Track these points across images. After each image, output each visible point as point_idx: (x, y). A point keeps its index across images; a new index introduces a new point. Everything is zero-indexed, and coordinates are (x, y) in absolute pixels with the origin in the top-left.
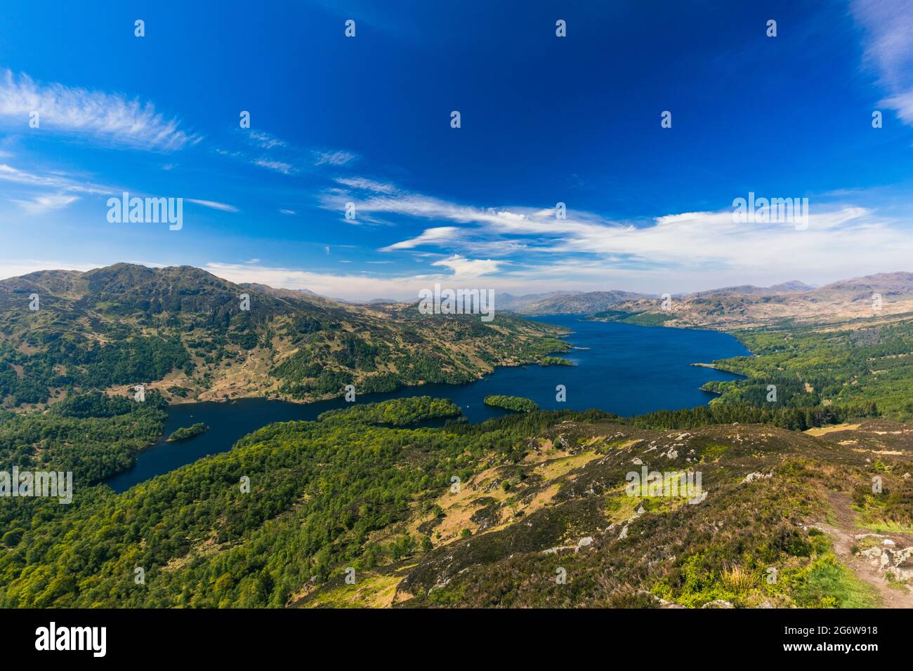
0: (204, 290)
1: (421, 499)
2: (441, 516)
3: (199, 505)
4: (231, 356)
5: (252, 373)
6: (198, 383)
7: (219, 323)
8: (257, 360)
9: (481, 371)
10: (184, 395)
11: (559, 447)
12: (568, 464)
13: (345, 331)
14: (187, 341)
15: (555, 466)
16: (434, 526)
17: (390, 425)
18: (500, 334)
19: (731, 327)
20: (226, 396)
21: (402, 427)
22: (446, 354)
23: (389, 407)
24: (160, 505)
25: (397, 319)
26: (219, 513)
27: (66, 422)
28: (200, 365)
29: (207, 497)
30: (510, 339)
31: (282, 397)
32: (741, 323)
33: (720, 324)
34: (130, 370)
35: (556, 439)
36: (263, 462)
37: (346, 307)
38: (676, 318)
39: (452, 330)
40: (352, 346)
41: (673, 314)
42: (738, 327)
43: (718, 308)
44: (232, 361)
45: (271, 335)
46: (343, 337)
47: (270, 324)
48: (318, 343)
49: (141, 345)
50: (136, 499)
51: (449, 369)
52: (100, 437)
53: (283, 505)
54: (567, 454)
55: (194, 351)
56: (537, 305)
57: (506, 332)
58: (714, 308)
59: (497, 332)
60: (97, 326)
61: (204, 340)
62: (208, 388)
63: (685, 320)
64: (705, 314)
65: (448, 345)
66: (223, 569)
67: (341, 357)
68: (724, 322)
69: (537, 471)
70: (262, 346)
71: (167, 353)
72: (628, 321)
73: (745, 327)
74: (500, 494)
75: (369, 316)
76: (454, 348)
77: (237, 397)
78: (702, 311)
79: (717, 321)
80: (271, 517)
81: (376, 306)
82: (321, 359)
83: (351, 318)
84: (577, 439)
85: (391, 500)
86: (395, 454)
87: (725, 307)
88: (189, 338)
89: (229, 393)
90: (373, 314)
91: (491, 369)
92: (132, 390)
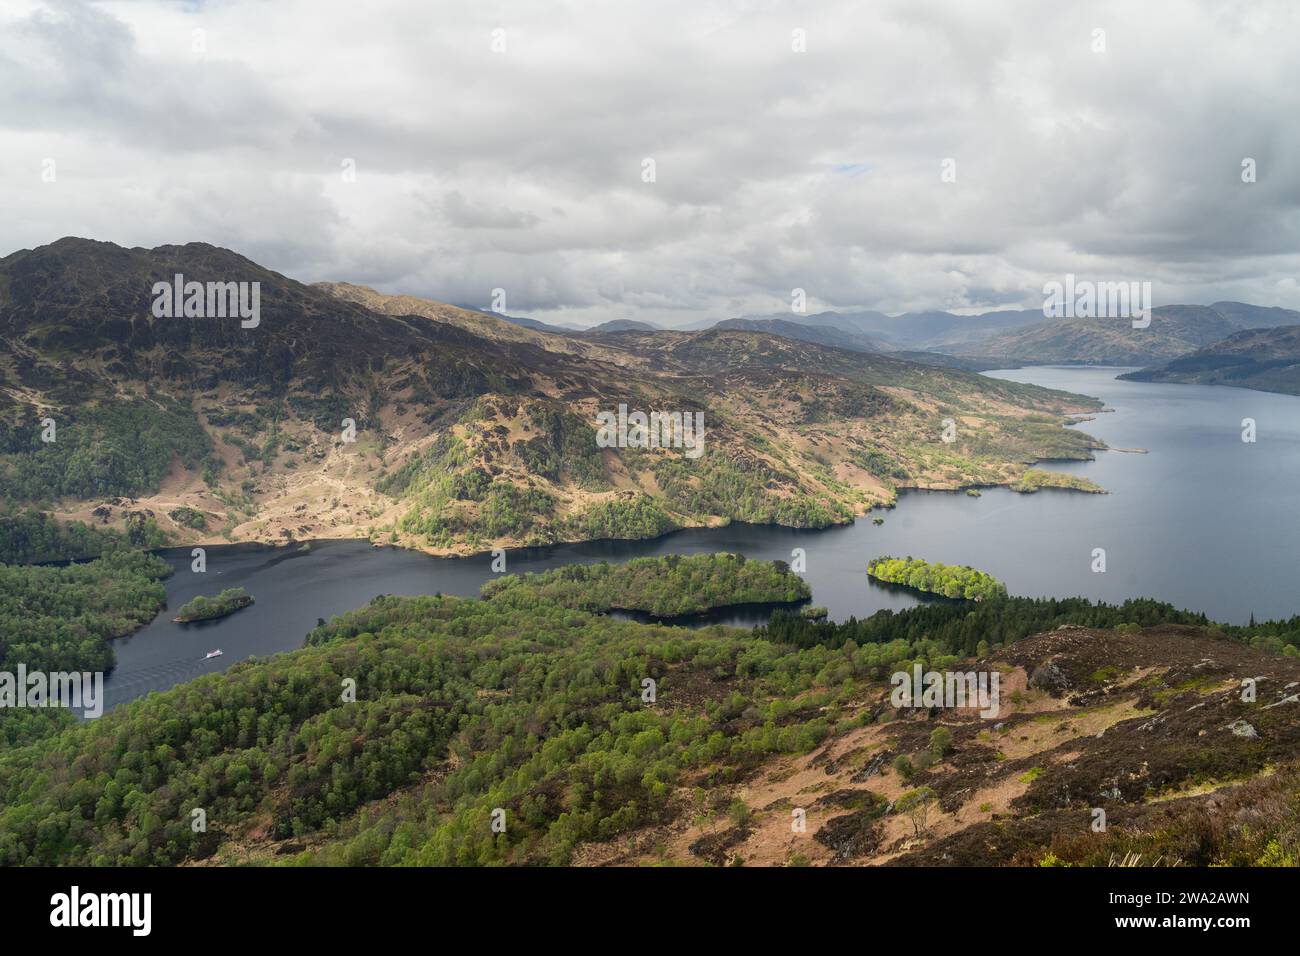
1: (703, 783)
2: (747, 824)
3: (235, 758)
4: (296, 445)
5: (339, 485)
6: (232, 503)
8: (350, 457)
9: (865, 501)
10: (202, 526)
11: (1046, 686)
12: (1063, 728)
13: (542, 395)
14: (206, 411)
15: (1029, 730)
16: (728, 845)
18: (915, 411)
20: (287, 533)
22: (779, 457)
25: (661, 370)
28: (233, 464)
29: (251, 742)
30: (938, 424)
31: (405, 541)
34: (98, 470)
35: (1039, 670)
37: (543, 338)
39: (797, 398)
40: (557, 431)
44: (297, 457)
45: (379, 401)
46: (536, 410)
47: (376, 375)
48: (481, 423)
51: (784, 493)
52: (47, 605)
53: (406, 771)
54: (1064, 703)
55: (220, 432)
56: (1014, 339)
57: (929, 406)
59: (907, 407)
60: (30, 374)
61: (241, 408)
62: (250, 514)
65: (783, 433)
67: (533, 456)
69: (983, 739)
70: (360, 425)
74: (888, 786)
75: (596, 362)
76: (800, 443)
77: (309, 536)
80: (379, 795)
81: (615, 338)
82: (489, 459)
83: (554, 365)
84: (1093, 669)
88: (211, 405)
89: (294, 527)
90: (607, 357)
91: (886, 495)
92: (101, 512)
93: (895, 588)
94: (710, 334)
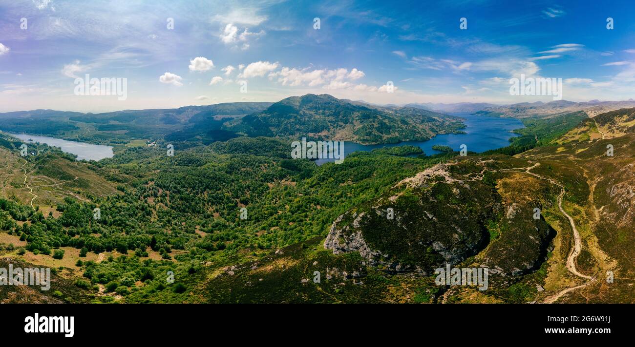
0: (331, 102)
4: (341, 126)
5: (347, 132)
6: (331, 134)
7: (336, 114)
8: (349, 128)
9: (431, 136)
10: (328, 138)
13: (379, 119)
17: (397, 155)
18: (439, 121)
20: (340, 140)
21: (402, 156)
22: (417, 129)
23: (397, 149)
25: (397, 114)
28: (331, 128)
30: (443, 123)
31: (358, 142)
34: (314, 128)
37: (377, 108)
39: (419, 119)
40: (382, 125)
44: (341, 128)
45: (353, 119)
46: (378, 122)
47: (352, 115)
48: (370, 124)
49: (315, 121)
51: (418, 135)
55: (330, 124)
57: (441, 120)
59: (437, 120)
61: (332, 120)
62: (334, 136)
65: (418, 125)
67: (378, 129)
70: (350, 123)
71: (322, 124)
75: (386, 113)
76: (421, 127)
77: (343, 140)
81: (389, 108)
82: (371, 130)
83: (380, 113)
86: (402, 165)
88: (328, 119)
90: (388, 112)
91: (435, 135)
92: (314, 135)
93: (437, 150)
94: (405, 108)
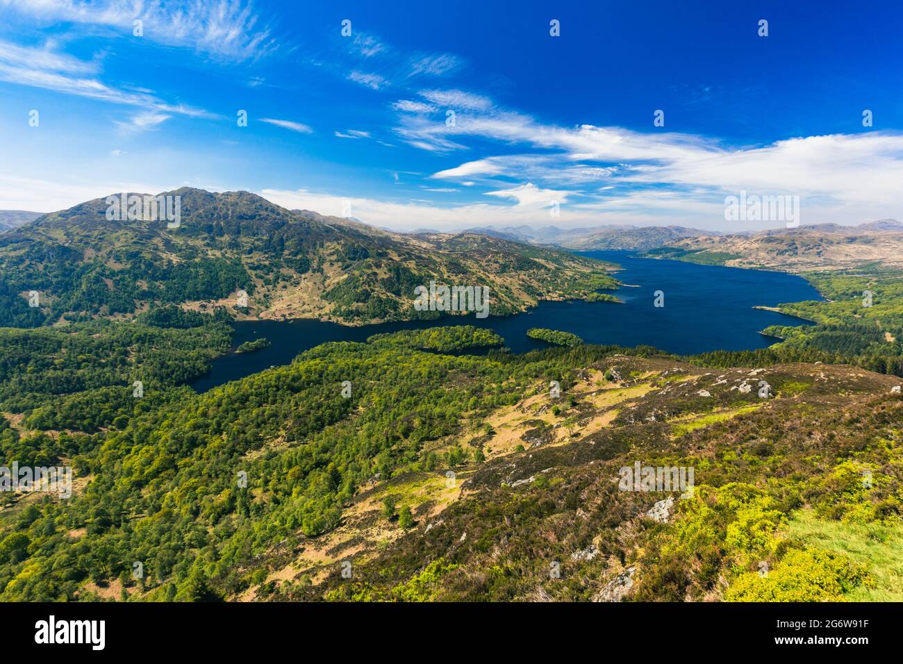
0: (260, 215)
1: (471, 417)
2: (491, 433)
3: (268, 409)
4: (287, 279)
5: (305, 296)
6: (259, 303)
7: (273, 247)
8: (310, 284)
9: (525, 305)
10: (247, 313)
11: (610, 378)
12: (621, 395)
13: (391, 259)
14: (247, 263)
15: (607, 395)
17: (434, 351)
18: (546, 268)
19: (803, 269)
20: (284, 316)
21: (446, 354)
23: (434, 334)
24: (237, 405)
25: (441, 250)
26: (285, 417)
27: (151, 330)
28: (259, 286)
29: (274, 402)
30: (555, 274)
31: (334, 320)
32: (817, 265)
33: (790, 265)
34: (200, 288)
35: (607, 371)
36: (321, 376)
37: (392, 236)
38: (740, 257)
39: (496, 262)
40: (398, 274)
41: (737, 253)
42: (811, 269)
43: (791, 248)
44: (288, 284)
45: (322, 261)
46: (389, 265)
47: (321, 250)
48: (366, 270)
49: (208, 265)
50: (216, 399)
51: (492, 301)
52: (181, 345)
53: (341, 414)
54: (618, 386)
55: (254, 272)
56: (586, 239)
57: (552, 266)
58: (786, 248)
59: (543, 266)
60: (169, 246)
61: (262, 263)
62: (267, 307)
63: (751, 259)
64: (774, 254)
65: (492, 277)
66: (294, 462)
67: (388, 284)
68: (795, 264)
69: (588, 399)
70: (314, 271)
71: (231, 274)
72: (685, 259)
73: (821, 269)
74: (549, 418)
75: (414, 246)
76: (498, 280)
77: (293, 317)
78: (771, 251)
79: (788, 262)
80: (331, 424)
81: (421, 236)
82: (369, 286)
83: (397, 247)
84: (629, 372)
85: (442, 416)
86: (442, 377)
87: (799, 247)
88: (249, 261)
89: (287, 313)
90: (418, 244)
91: (534, 303)
92: (203, 306)
93: (539, 340)
94: (461, 236)
